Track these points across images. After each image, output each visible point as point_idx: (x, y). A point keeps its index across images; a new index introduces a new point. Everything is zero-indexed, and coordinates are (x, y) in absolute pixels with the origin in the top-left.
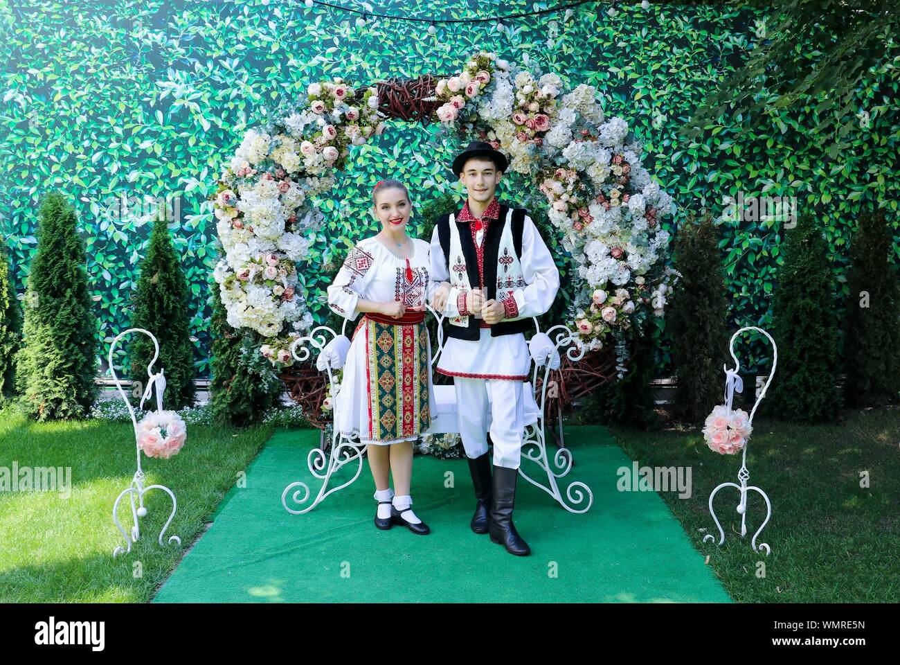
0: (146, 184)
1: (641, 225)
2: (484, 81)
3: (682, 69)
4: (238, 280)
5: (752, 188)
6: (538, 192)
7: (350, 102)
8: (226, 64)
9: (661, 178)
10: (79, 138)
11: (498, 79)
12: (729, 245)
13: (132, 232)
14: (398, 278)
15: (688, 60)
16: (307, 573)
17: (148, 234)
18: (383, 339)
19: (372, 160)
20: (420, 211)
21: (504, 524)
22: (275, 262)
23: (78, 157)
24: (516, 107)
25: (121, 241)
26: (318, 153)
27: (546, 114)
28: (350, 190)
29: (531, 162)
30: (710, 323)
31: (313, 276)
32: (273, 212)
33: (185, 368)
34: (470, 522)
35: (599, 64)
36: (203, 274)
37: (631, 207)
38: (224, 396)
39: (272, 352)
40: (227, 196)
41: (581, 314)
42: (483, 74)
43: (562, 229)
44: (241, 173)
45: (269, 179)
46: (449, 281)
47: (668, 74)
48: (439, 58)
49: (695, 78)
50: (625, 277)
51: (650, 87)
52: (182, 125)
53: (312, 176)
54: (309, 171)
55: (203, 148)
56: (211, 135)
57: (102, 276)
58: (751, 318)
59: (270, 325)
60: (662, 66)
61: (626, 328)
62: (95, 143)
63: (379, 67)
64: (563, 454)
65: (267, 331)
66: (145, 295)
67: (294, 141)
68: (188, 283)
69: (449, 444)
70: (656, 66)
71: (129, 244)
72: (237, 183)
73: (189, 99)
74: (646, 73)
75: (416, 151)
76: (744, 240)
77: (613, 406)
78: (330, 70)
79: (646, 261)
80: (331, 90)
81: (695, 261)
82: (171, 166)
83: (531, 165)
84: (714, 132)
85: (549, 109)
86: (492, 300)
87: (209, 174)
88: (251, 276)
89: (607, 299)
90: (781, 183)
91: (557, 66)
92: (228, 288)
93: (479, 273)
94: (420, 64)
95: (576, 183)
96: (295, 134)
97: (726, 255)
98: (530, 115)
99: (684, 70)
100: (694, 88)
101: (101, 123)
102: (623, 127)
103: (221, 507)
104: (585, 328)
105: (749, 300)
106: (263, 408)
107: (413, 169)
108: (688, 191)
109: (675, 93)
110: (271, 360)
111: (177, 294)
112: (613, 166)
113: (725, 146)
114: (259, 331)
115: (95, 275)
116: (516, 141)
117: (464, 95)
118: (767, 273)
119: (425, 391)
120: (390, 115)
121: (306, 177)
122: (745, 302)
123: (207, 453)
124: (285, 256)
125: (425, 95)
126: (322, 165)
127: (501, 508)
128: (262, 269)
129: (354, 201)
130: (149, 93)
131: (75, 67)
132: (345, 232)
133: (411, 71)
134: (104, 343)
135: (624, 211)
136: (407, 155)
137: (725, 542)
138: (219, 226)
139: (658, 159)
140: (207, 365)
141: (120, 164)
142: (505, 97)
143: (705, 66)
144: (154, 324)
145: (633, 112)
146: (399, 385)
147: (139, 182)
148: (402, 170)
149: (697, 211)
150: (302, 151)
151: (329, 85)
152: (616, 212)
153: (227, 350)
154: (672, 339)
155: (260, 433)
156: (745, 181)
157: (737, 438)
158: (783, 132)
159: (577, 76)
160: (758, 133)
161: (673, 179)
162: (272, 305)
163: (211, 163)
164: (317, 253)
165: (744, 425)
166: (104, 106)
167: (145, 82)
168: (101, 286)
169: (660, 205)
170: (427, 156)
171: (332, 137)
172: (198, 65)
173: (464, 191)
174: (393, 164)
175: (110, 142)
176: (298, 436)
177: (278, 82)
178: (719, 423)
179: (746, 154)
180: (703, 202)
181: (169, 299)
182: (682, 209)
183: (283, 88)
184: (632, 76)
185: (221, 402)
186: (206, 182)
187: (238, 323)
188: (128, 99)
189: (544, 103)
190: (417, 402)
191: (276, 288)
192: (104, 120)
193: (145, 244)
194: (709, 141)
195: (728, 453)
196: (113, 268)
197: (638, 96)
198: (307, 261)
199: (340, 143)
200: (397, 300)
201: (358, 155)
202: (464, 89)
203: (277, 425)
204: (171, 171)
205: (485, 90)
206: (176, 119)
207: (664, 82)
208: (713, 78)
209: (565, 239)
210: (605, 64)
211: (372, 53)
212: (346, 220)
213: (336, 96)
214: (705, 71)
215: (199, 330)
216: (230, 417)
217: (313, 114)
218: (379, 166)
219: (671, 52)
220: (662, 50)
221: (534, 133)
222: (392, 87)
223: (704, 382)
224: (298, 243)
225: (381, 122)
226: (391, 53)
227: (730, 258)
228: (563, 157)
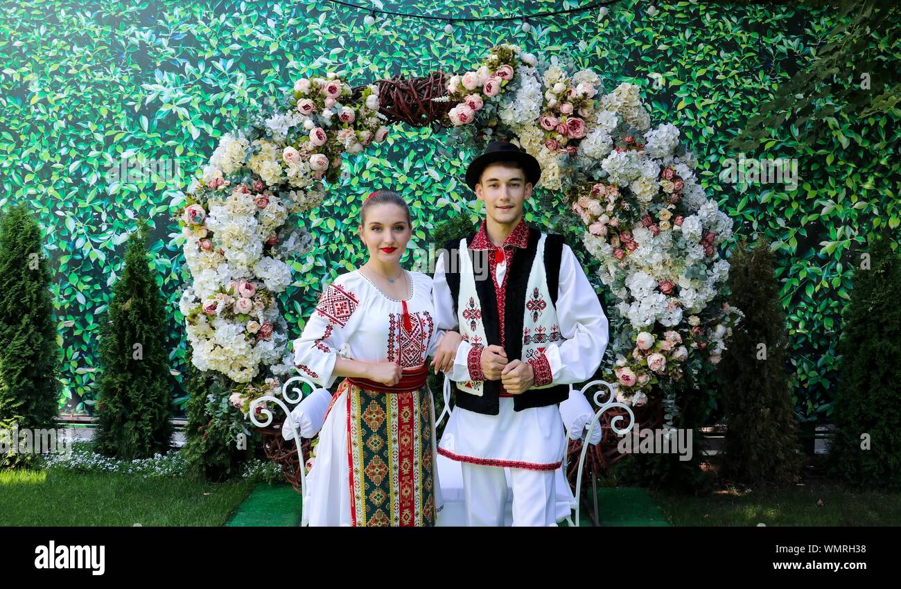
0: (128, 197)
1: (697, 253)
2: (506, 77)
3: (731, 75)
4: (204, 314)
5: (810, 210)
6: (569, 213)
7: (344, 101)
8: (219, 65)
10: (56, 146)
11: (523, 75)
12: (785, 275)
13: (111, 251)
14: (392, 329)
15: (737, 66)
17: (125, 254)
18: (371, 413)
19: (378, 174)
20: (432, 233)
22: (250, 293)
23: (54, 166)
24: (544, 108)
25: (97, 260)
26: (303, 161)
27: (581, 117)
28: (354, 208)
29: (562, 176)
30: (768, 367)
32: (247, 232)
33: (159, 409)
35: (637, 69)
37: (685, 232)
38: (198, 445)
39: (242, 402)
40: (194, 212)
41: (621, 361)
42: (505, 69)
43: (598, 257)
44: (212, 185)
45: (245, 192)
46: (457, 329)
47: (715, 81)
48: (456, 61)
49: (745, 86)
50: (676, 317)
51: (695, 95)
52: (169, 133)
53: (296, 189)
54: (292, 183)
55: (191, 158)
56: (200, 144)
57: (76, 299)
58: (810, 358)
59: (242, 369)
60: (708, 72)
61: (677, 379)
62: (73, 150)
63: (389, 70)
65: (239, 376)
66: (115, 323)
67: (275, 146)
70: (702, 72)
71: (106, 264)
72: (207, 196)
73: (177, 104)
74: (690, 79)
75: (429, 165)
76: (801, 269)
79: (702, 297)
80: (322, 87)
81: (749, 294)
83: (563, 180)
84: (767, 147)
85: (585, 111)
86: (516, 361)
88: (218, 310)
89: (654, 345)
90: (843, 204)
92: (192, 323)
93: (499, 323)
94: (435, 67)
95: (618, 201)
96: (277, 139)
97: (782, 285)
98: (562, 119)
99: (733, 77)
100: (743, 97)
101: (80, 129)
102: (674, 134)
104: (627, 378)
105: (807, 337)
107: (426, 186)
108: (738, 213)
109: (722, 102)
110: (242, 411)
111: (153, 323)
112: (662, 182)
114: (230, 375)
115: (68, 297)
116: (545, 150)
117: (481, 94)
118: (828, 306)
119: (429, 479)
120: (394, 119)
121: (289, 191)
122: (803, 339)
124: (263, 286)
125: (436, 94)
126: (308, 176)
128: (233, 300)
130: (133, 97)
131: (54, 67)
132: (347, 255)
134: (76, 374)
135: (676, 236)
136: (419, 170)
138: (186, 247)
141: (99, 175)
142: (532, 96)
143: (757, 72)
144: (124, 357)
145: (675, 123)
146: (394, 473)
147: (120, 195)
148: (413, 186)
149: (748, 236)
150: (284, 158)
151: (321, 81)
152: (666, 237)
155: (236, 491)
156: (802, 202)
158: (845, 146)
159: (612, 81)
160: (816, 147)
161: (721, 199)
162: (244, 345)
163: (199, 175)
164: (315, 279)
166: (85, 110)
167: (130, 85)
168: (74, 310)
169: (719, 230)
170: (442, 170)
171: (320, 143)
172: (188, 67)
173: (483, 211)
174: (403, 179)
175: (90, 150)
176: (279, 495)
177: (276, 86)
179: (804, 171)
180: (755, 225)
181: (142, 328)
183: (282, 93)
184: (674, 82)
185: (193, 452)
187: (204, 366)
188: (111, 103)
189: (580, 104)
190: (418, 494)
191: (250, 323)
192: (84, 125)
193: (123, 265)
194: (761, 157)
196: (88, 290)
197: (681, 106)
198: (304, 288)
199: (330, 150)
200: (391, 359)
201: (364, 169)
202: (482, 88)
203: (259, 480)
204: (155, 184)
205: (508, 88)
206: (163, 126)
207: (710, 89)
208: (765, 86)
209: (602, 268)
210: (644, 69)
211: (382, 54)
212: (349, 242)
213: (328, 94)
214: (756, 78)
215: (181, 362)
216: (204, 469)
217: (299, 115)
218: (388, 181)
219: (718, 56)
220: (708, 54)
221: (566, 140)
222: (397, 85)
223: (760, 437)
224: (279, 271)
225: (381, 127)
226: (403, 55)
227: (785, 290)
228: (602, 170)
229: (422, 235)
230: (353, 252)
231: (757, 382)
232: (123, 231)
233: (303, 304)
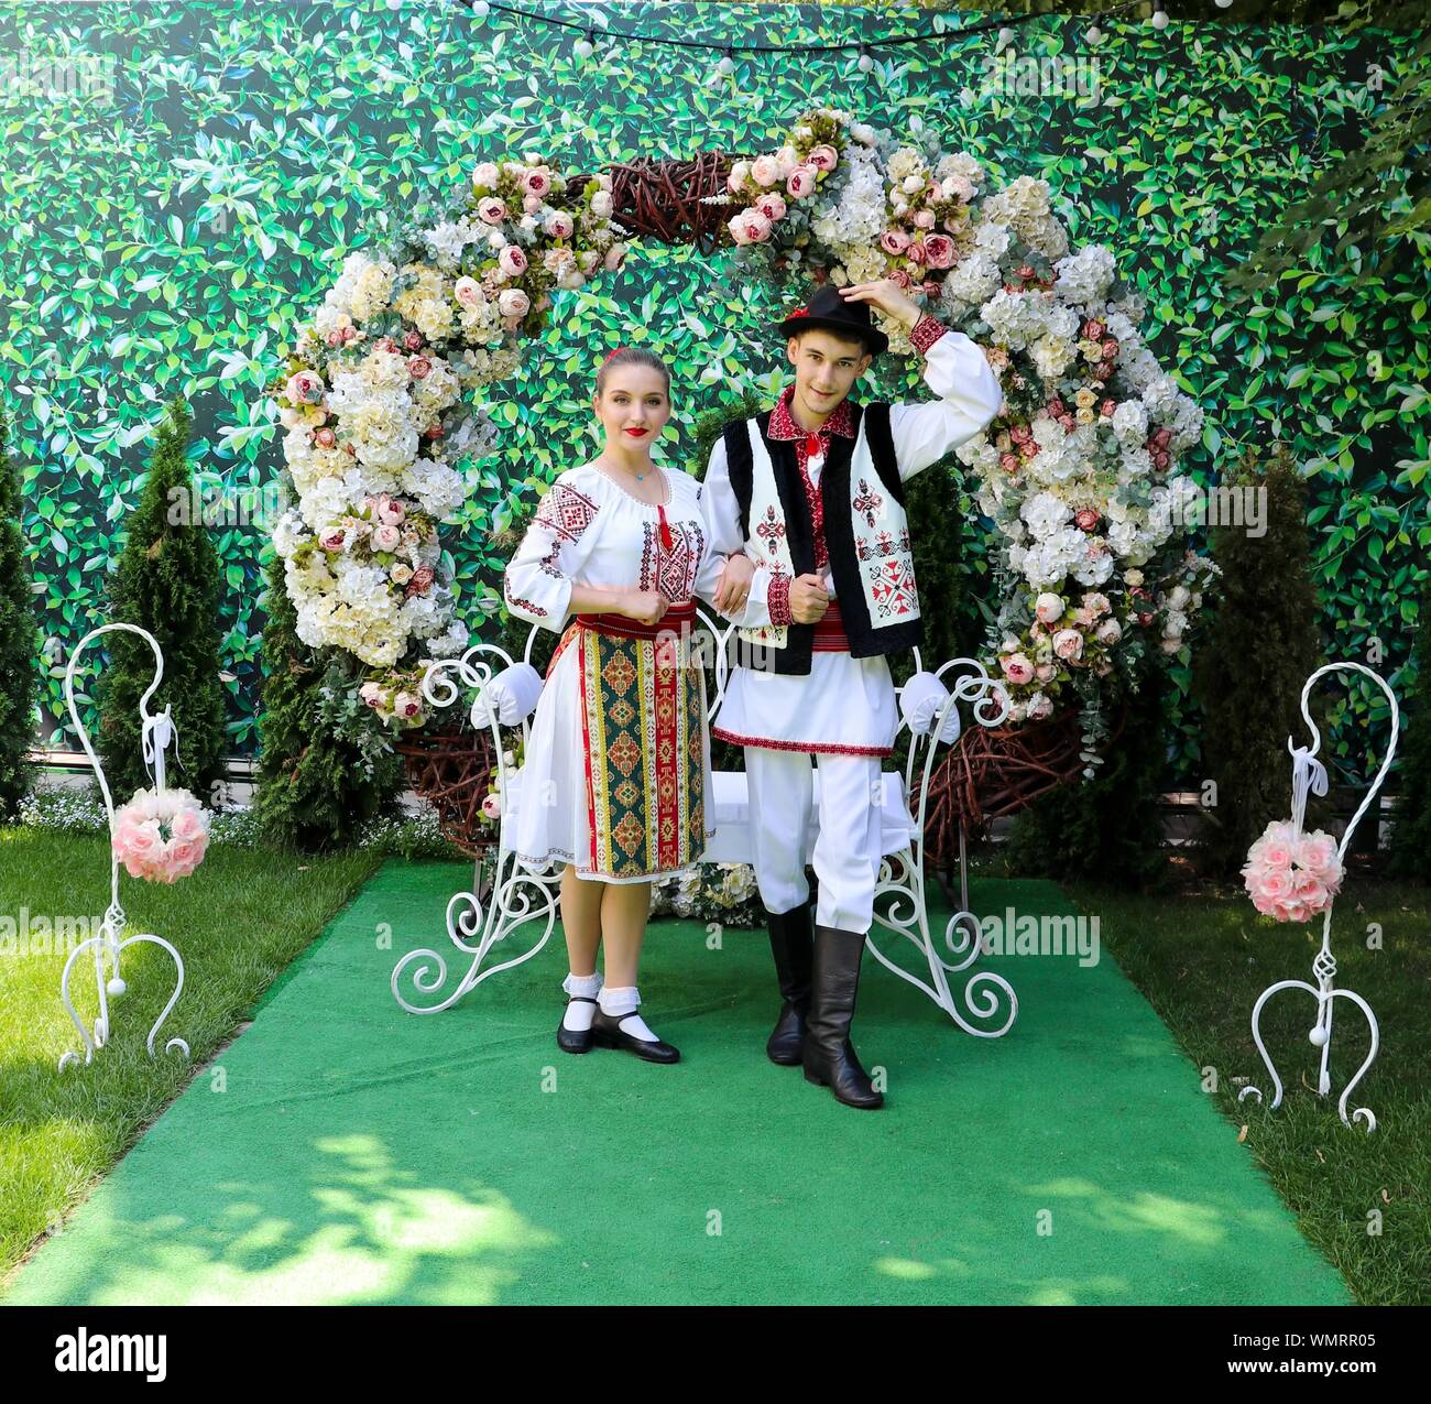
0: (145, 362)
1: (1139, 463)
2: (825, 166)
3: (1237, 154)
4: (322, 550)
5: (1378, 401)
7: (556, 201)
8: (311, 126)
9: (1188, 377)
11: (854, 162)
12: (1330, 519)
13: (114, 459)
14: (647, 543)
15: (1249, 136)
16: (435, 1119)
17: (144, 462)
18: (615, 668)
19: (597, 324)
20: (691, 431)
21: (834, 1045)
22: (396, 517)
23: (13, 305)
24: (888, 219)
25: (90, 474)
26: (489, 301)
27: (949, 233)
28: (552, 384)
30: (1283, 676)
31: (472, 557)
32: (395, 416)
33: (209, 733)
34: (766, 1043)
35: (1066, 140)
36: (250, 547)
37: (1118, 427)
38: (284, 789)
39: (383, 697)
40: (306, 383)
41: (1011, 643)
42: (824, 151)
43: (977, 470)
44: (335, 338)
45: (390, 350)
47: (1208, 164)
48: (738, 122)
49: (1264, 174)
50: (1103, 570)
51: (1170, 189)
52: (220, 247)
53: (475, 347)
54: (469, 337)
55: (259, 293)
56: (277, 268)
57: (50, 544)
59: (381, 643)
60: (1196, 147)
61: (1102, 673)
62: (48, 277)
63: (618, 138)
64: (962, 923)
65: (375, 656)
66: (135, 582)
67: (441, 276)
68: (221, 562)
69: (733, 897)
70: (1184, 148)
71: (106, 481)
72: (327, 356)
73: (237, 194)
74: (1163, 161)
75: (687, 309)
76: (1360, 510)
77: (1075, 839)
78: (520, 141)
79: (1146, 537)
80: (518, 177)
82: (195, 327)
84: (1303, 285)
85: (956, 224)
87: (269, 345)
88: (347, 543)
89: (1064, 614)
91: (980, 143)
92: (299, 565)
94: (701, 133)
95: (1007, 374)
96: (444, 263)
97: (1324, 538)
98: (916, 236)
99: (1242, 157)
100: (1260, 193)
101: (60, 238)
102: (1105, 264)
103: (271, 993)
104: (1018, 670)
105: (1369, 635)
106: (362, 816)
107: (681, 346)
108: (1245, 405)
109: (1221, 203)
110: (381, 713)
111: (199, 583)
112: (1082, 343)
113: (1325, 314)
114: (360, 655)
115: (37, 540)
117: (784, 193)
118: (1408, 580)
120: (636, 231)
121: (463, 350)
122: (1360, 639)
123: (247, 897)
124: (417, 507)
125: (706, 192)
126: (496, 325)
127: (830, 1012)
128: (370, 529)
129: (559, 407)
130: (157, 182)
131: (15, 128)
132: (539, 469)
133: (682, 147)
134: (50, 678)
135: (1104, 434)
136: (669, 317)
137: (1283, 1104)
138: (287, 442)
139: (1184, 338)
140: (252, 730)
141: (94, 322)
142: (868, 198)
143: (1286, 150)
145: (1133, 239)
146: (650, 760)
147: (132, 358)
148: (658, 347)
149: (1263, 447)
150: (457, 296)
151: (515, 167)
152: (1086, 435)
153: (293, 697)
154: (1204, 710)
155: (352, 865)
156: (1364, 388)
157: (1311, 887)
159: (1020, 163)
160: (1393, 288)
161: (1215, 379)
162: (386, 603)
163: (276, 323)
164: (481, 511)
165: (1326, 862)
166: (69, 205)
167: (150, 160)
168: (47, 562)
169: (1178, 425)
170: (710, 319)
171: (517, 271)
172: (256, 129)
174: (641, 334)
175: (78, 276)
176: (428, 874)
177: (415, 164)
178: (1276, 856)
179: (1369, 331)
180: (1277, 428)
181: (181, 591)
182: (1231, 441)
183: (425, 176)
184: (1132, 166)
185: (278, 801)
186: (263, 361)
187: (318, 637)
188: (116, 192)
189: (946, 211)
190: (683, 797)
191: (397, 568)
192: (68, 232)
193: (139, 482)
194: (1291, 303)
195: (1294, 918)
196: (73, 528)
197: (1145, 209)
198: (461, 527)
199: (533, 283)
200: (644, 589)
201: (571, 314)
202: (785, 182)
203: (389, 851)
204: (194, 338)
205: (827, 183)
206: (209, 234)
207: (1198, 180)
208: (1302, 175)
209: (983, 488)
210: (1079, 142)
211: (605, 109)
212: (542, 445)
213: (529, 189)
214: (1285, 159)
215: (238, 658)
216: (294, 831)
217: (482, 225)
218: (613, 337)
219: (1215, 119)
220: (1196, 115)
221: (923, 271)
222: (642, 175)
223: (1267, 801)
224: (445, 482)
225: (616, 245)
226: (643, 111)
227: (1331, 547)
228: (981, 321)
229: (673, 435)
230: (549, 463)
231: (1264, 704)
232: (137, 422)
233: (459, 555)
